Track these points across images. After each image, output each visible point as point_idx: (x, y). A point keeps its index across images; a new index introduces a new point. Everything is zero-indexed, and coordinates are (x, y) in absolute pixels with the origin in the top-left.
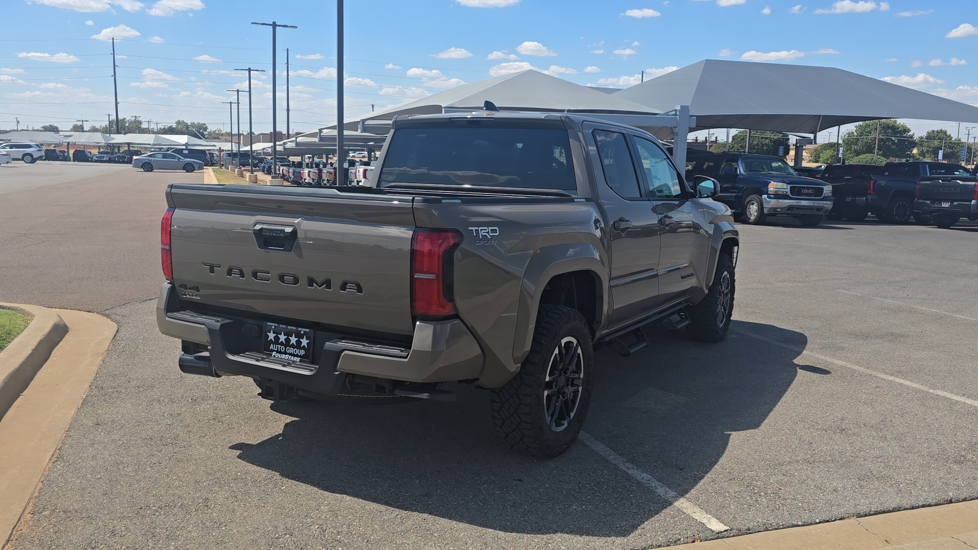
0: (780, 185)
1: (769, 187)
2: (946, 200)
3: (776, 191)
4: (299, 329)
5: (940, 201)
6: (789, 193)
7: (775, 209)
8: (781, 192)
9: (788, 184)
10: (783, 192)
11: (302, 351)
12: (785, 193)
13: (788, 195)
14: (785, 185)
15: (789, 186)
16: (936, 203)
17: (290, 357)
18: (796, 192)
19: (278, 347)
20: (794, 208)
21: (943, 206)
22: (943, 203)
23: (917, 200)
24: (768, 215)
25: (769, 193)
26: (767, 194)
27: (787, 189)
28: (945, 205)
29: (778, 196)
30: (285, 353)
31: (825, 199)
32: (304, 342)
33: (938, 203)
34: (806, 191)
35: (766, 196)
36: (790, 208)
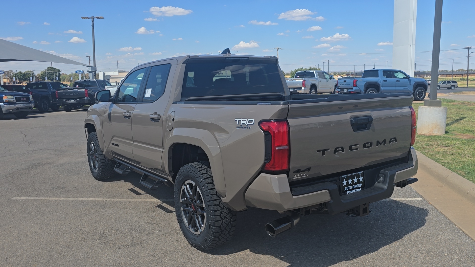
0: (10, 97)
1: (3, 98)
2: (74, 98)
3: (8, 100)
4: (358, 173)
5: (69, 99)
6: (15, 101)
7: (9, 110)
8: (11, 101)
9: (14, 96)
10: (12, 100)
11: (361, 184)
12: (13, 101)
13: (15, 102)
14: (12, 97)
15: (15, 97)
16: (67, 100)
17: (356, 190)
18: (19, 100)
19: (348, 188)
20: (19, 108)
21: (71, 101)
22: (71, 100)
23: (58, 100)
24: (5, 114)
25: (4, 102)
26: (3, 102)
27: (14, 99)
28: (72, 101)
29: (9, 103)
30: (353, 189)
31: (30, 103)
32: (361, 179)
33: (68, 100)
34: (23, 99)
35: (3, 103)
36: (18, 109)
